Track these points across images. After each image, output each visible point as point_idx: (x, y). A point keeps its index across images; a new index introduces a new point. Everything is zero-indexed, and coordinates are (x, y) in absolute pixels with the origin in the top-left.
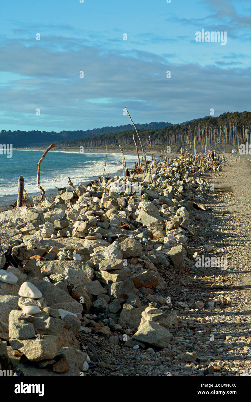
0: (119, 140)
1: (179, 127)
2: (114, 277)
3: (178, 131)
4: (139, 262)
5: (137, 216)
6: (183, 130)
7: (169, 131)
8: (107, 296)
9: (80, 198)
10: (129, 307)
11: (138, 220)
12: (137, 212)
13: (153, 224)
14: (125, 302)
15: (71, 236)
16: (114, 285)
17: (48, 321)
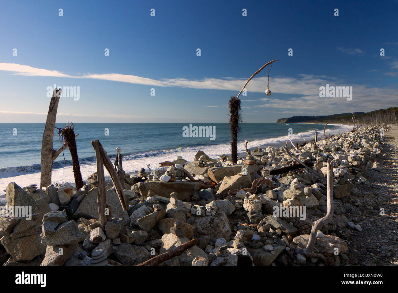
0: (341, 119)
1: (368, 114)
2: (363, 156)
3: (367, 115)
4: (368, 154)
5: (362, 144)
6: (370, 115)
7: (363, 115)
8: (361, 161)
9: (341, 138)
10: (369, 163)
11: (362, 145)
12: (362, 143)
13: (368, 146)
14: (367, 162)
15: (344, 148)
16: (363, 158)
17: (358, 158)
